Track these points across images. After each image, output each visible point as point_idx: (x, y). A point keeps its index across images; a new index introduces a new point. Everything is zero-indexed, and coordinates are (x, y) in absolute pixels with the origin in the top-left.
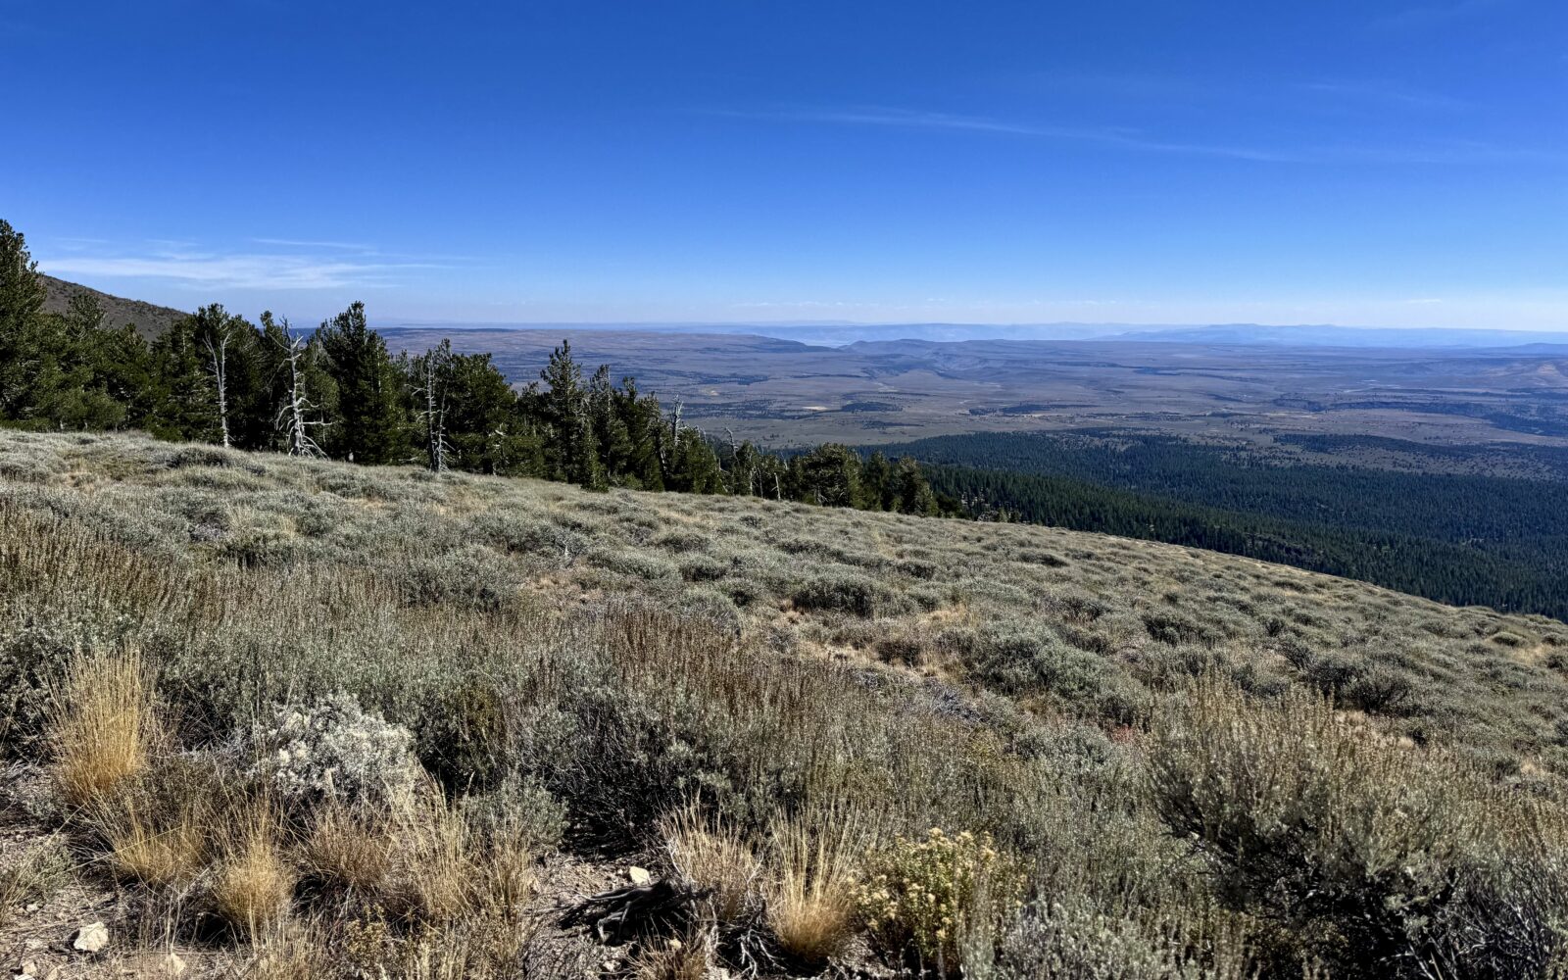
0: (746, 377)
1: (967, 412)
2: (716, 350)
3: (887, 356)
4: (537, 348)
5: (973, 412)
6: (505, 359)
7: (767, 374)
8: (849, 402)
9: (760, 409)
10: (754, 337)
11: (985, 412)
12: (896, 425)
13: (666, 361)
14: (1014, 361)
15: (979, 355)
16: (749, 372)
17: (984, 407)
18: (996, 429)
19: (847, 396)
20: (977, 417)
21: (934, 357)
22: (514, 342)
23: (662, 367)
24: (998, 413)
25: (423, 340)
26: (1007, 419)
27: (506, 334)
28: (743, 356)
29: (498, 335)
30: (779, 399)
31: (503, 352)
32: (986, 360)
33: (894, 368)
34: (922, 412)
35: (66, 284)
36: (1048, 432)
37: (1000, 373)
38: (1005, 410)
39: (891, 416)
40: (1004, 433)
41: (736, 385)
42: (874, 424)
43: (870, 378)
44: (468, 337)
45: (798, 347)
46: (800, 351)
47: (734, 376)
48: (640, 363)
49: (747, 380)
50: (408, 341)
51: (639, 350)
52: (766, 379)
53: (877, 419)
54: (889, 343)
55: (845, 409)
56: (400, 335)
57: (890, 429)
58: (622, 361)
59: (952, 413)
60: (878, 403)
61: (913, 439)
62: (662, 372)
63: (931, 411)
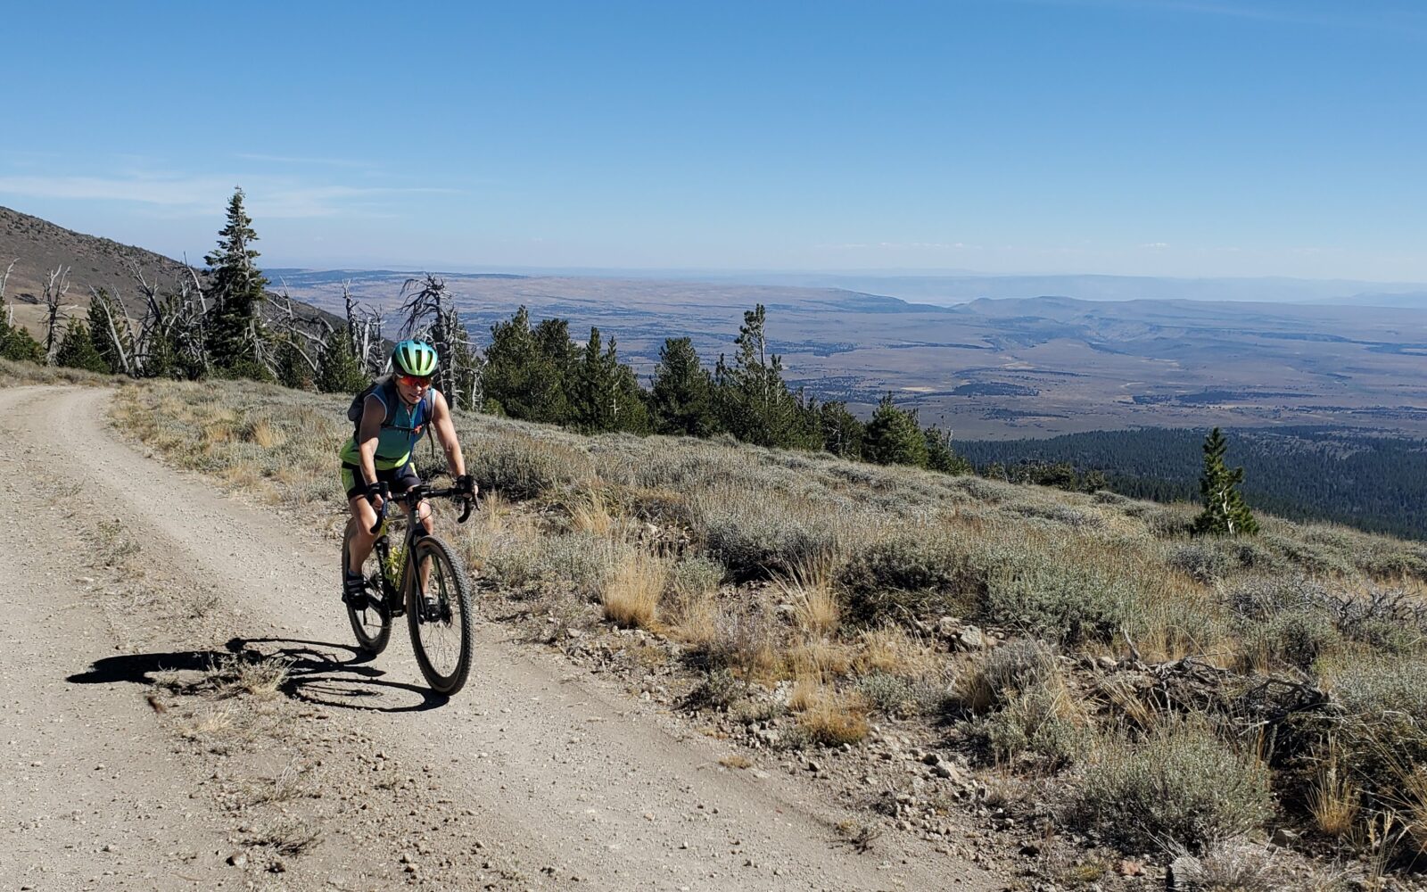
0: (824, 346)
1: (1130, 399)
2: (785, 307)
3: (1019, 320)
5: (1138, 400)
7: (852, 342)
8: (965, 383)
9: (844, 388)
10: (837, 291)
11: (1155, 400)
12: (1030, 414)
13: (719, 321)
14: (1200, 331)
15: (1149, 320)
16: (828, 339)
17: (1153, 393)
18: (1169, 425)
19: (961, 374)
20: (1143, 407)
21: (1086, 322)
22: (524, 292)
23: (714, 330)
24: (1174, 401)
26: (1186, 410)
27: (515, 281)
28: (820, 316)
29: (508, 282)
30: (870, 375)
31: (511, 306)
32: (1159, 328)
33: (1030, 337)
34: (1066, 397)
35: (21, 216)
36: (1242, 430)
37: (1179, 346)
38: (1182, 398)
39: (1023, 403)
40: (1180, 430)
41: (811, 356)
42: (998, 413)
43: (994, 350)
45: (895, 306)
46: (896, 311)
47: (809, 343)
48: (686, 323)
49: (826, 350)
51: (685, 306)
52: (851, 348)
53: (1004, 406)
54: (1023, 302)
55: (959, 391)
56: (385, 280)
57: (1020, 421)
58: (663, 321)
59: (1109, 400)
60: (1004, 385)
61: (1053, 435)
62: (714, 336)
63: (1078, 397)
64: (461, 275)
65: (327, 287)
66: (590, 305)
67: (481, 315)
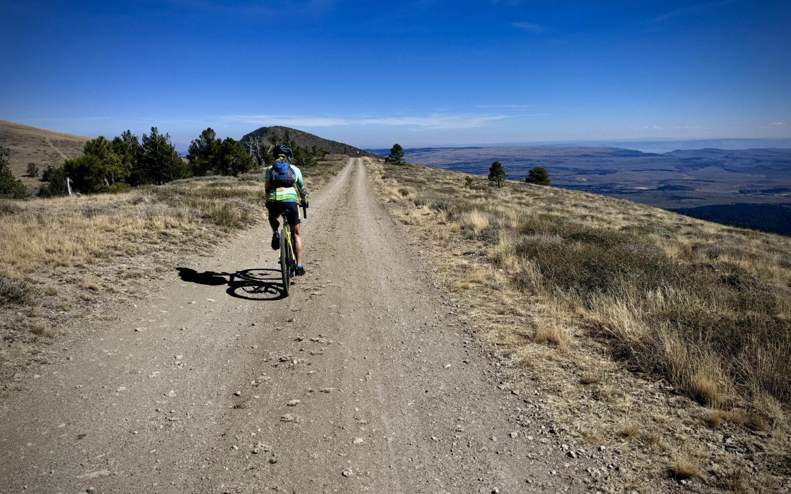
0: (603, 171)
1: (737, 192)
2: (589, 156)
3: (693, 159)
4: (492, 157)
5: (741, 192)
6: (476, 162)
7: (616, 169)
8: (663, 185)
9: (609, 188)
10: (612, 148)
11: (749, 192)
12: (688, 198)
13: (558, 162)
14: (779, 162)
15: (755, 157)
16: (605, 168)
17: (750, 189)
18: (759, 202)
19: (662, 182)
20: (743, 195)
21: (725, 159)
22: (481, 153)
23: (557, 166)
24: (758, 193)
25: (439, 153)
26: (762, 196)
27: (478, 150)
28: (604, 159)
29: (474, 150)
30: (621, 183)
31: (475, 159)
32: (760, 161)
33: (697, 166)
34: (708, 191)
36: (784, 204)
37: (768, 169)
38: (763, 191)
39: (687, 193)
40: (755, 204)
41: (597, 175)
42: (674, 197)
43: (679, 172)
44: (460, 152)
45: (637, 154)
46: (638, 156)
47: (597, 170)
48: (545, 163)
49: (604, 173)
50: (433, 154)
51: (545, 156)
52: (615, 172)
53: (677, 195)
54: (696, 151)
55: (659, 189)
56: (429, 151)
57: (683, 201)
58: (536, 163)
59: (727, 192)
60: (680, 186)
61: (696, 206)
62: (556, 168)
63: (713, 191)
64: (457, 148)
65: (409, 155)
66: (506, 157)
67: (463, 163)
